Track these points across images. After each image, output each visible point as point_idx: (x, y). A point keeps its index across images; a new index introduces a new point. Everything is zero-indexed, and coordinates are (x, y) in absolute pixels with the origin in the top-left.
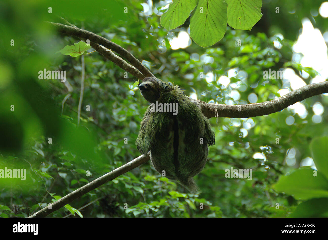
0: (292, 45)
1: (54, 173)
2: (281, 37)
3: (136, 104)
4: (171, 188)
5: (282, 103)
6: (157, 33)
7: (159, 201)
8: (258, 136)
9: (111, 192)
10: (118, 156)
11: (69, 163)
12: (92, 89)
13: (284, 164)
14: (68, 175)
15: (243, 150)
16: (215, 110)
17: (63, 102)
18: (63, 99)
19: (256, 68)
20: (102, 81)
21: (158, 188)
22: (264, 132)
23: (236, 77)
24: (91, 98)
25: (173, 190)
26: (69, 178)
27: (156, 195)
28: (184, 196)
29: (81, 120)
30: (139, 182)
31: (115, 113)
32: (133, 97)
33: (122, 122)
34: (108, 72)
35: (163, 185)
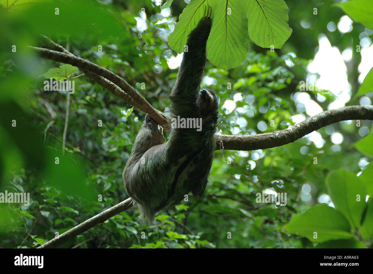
0: (307, 65)
1: (36, 212)
2: (294, 55)
3: (128, 133)
4: (169, 229)
5: (296, 133)
6: (153, 51)
7: (155, 243)
8: (268, 168)
9: (100, 232)
10: (108, 191)
11: (52, 200)
12: (78, 115)
13: (297, 200)
14: (51, 213)
15: (251, 184)
16: (220, 142)
17: (46, 130)
18: (45, 127)
19: (265, 90)
20: (90, 106)
21: (155, 228)
22: (275, 164)
23: (242, 101)
24: (77, 125)
25: (171, 230)
26: (52, 217)
27: (152, 236)
28: (184, 237)
29: (65, 150)
30: (132, 222)
31: (105, 143)
32: (125, 124)
33: (113, 152)
34: (97, 96)
35: (160, 225)
